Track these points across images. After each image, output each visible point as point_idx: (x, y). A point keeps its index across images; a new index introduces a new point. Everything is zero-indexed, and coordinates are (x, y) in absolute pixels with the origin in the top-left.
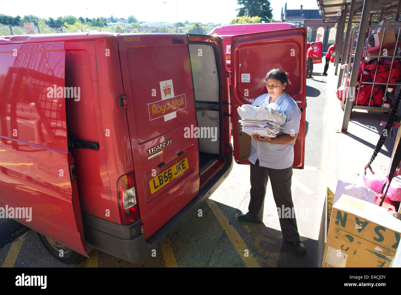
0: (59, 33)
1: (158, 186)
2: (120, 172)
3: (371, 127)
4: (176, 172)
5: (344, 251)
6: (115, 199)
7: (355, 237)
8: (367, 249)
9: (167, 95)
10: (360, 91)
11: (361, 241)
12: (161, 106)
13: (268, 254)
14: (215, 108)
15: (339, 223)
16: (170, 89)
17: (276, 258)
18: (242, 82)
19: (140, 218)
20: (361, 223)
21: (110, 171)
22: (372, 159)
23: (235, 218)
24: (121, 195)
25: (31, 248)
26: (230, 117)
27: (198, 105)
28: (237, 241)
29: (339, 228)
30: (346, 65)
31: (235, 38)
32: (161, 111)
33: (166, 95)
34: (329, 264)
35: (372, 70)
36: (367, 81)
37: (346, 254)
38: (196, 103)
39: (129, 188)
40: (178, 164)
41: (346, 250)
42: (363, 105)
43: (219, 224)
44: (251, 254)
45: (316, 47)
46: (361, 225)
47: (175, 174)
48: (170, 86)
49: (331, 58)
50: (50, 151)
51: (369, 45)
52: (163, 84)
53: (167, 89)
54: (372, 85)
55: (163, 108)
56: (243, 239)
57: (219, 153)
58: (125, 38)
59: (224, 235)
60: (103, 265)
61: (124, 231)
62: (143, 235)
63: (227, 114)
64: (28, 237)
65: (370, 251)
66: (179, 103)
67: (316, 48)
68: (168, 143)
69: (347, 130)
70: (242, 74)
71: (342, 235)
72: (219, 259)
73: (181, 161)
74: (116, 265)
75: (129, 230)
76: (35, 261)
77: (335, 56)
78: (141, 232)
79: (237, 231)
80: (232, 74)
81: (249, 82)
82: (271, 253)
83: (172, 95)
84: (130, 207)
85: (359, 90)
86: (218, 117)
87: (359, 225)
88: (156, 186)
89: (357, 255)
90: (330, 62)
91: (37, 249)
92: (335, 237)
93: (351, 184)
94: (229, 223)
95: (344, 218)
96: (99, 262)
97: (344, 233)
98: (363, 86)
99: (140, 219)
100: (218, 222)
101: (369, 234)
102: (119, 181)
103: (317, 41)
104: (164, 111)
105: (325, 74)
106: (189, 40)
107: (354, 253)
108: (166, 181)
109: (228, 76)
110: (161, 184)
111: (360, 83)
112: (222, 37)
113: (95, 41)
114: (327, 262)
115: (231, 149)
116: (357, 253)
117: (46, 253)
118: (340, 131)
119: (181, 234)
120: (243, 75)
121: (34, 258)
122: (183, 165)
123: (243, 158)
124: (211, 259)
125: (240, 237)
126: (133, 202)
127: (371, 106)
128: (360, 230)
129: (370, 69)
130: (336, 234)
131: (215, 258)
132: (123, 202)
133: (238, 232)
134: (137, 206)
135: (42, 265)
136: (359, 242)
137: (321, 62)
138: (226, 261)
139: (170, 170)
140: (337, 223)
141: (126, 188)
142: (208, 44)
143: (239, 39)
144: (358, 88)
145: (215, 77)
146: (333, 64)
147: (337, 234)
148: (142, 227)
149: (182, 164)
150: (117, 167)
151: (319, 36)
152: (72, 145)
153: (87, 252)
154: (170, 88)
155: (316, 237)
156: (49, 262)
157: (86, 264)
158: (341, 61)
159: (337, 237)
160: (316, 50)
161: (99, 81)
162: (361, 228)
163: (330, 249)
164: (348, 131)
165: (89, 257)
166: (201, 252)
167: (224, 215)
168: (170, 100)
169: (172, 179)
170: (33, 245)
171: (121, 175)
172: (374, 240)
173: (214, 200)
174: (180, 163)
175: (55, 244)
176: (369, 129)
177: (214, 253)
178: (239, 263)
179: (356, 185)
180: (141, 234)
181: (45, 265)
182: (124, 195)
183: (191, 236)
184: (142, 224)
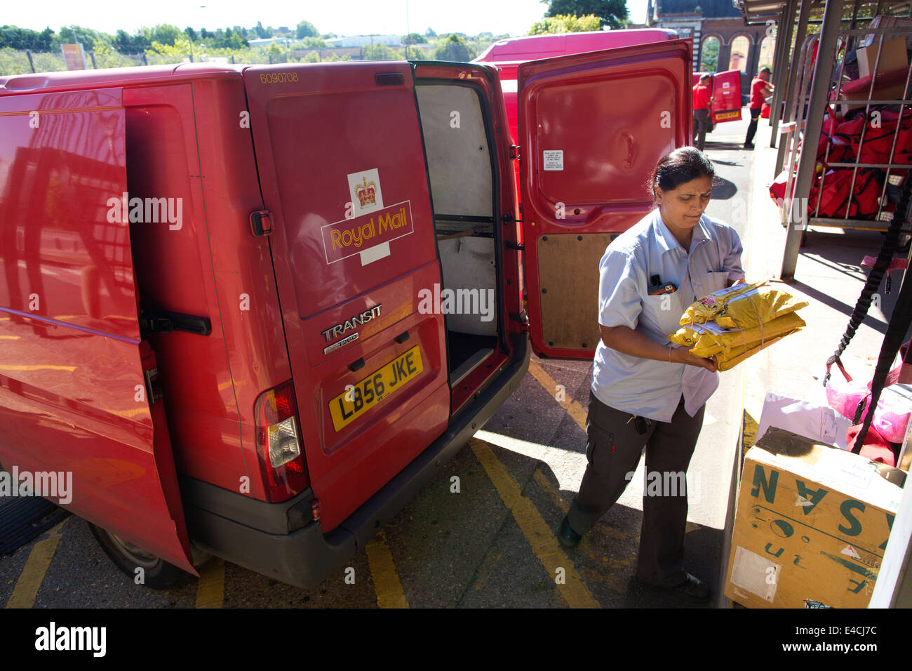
0: (140, 65)
1: (351, 413)
2: (259, 383)
3: (851, 266)
4: (393, 380)
5: (773, 557)
6: (249, 444)
7: (796, 527)
8: (823, 553)
9: (367, 205)
10: (824, 184)
11: (810, 533)
12: (353, 230)
13: (608, 561)
14: (485, 232)
15: (760, 493)
16: (373, 192)
17: (626, 570)
18: (545, 169)
19: (310, 486)
20: (810, 492)
21: (236, 381)
22: (842, 344)
23: (534, 480)
24: (265, 435)
25: (76, 555)
26: (520, 252)
27: (440, 225)
28: (538, 533)
29: (760, 504)
30: (792, 123)
31: (527, 67)
32: (354, 241)
33: (364, 204)
34: (740, 586)
35: (853, 135)
36: (842, 161)
37: (776, 563)
38: (437, 221)
39: (281, 419)
40: (397, 363)
41: (778, 554)
42: (833, 217)
43: (498, 495)
44: (570, 563)
45: (728, 84)
46: (810, 497)
47: (392, 384)
48: (372, 183)
49: (763, 109)
50: (101, 337)
51: (845, 76)
52: (356, 181)
53: (366, 191)
54: (854, 168)
55: (357, 235)
56: (551, 528)
57: (496, 334)
58: (263, 76)
59: (510, 519)
60: (235, 591)
61: (275, 516)
62: (318, 524)
63: (512, 245)
64: (69, 531)
65: (830, 557)
66: (396, 222)
67: (728, 87)
68: (371, 314)
69: (793, 276)
70: (545, 152)
71: (767, 520)
72: (496, 575)
73: (404, 356)
74: (265, 591)
75: (284, 514)
76: (84, 584)
77: (771, 102)
78: (314, 518)
79: (539, 511)
80: (523, 151)
81: (562, 169)
82: (616, 561)
83: (379, 205)
84: (287, 461)
85: (822, 183)
86: (493, 250)
87: (805, 497)
88: (346, 413)
89: (802, 567)
90: (760, 116)
91: (89, 555)
92: (750, 524)
93: (797, 401)
94: (520, 492)
95: (770, 482)
96: (225, 585)
97: (771, 517)
98: (831, 172)
99: (309, 489)
100: (497, 492)
101: (829, 518)
102: (258, 404)
103: (733, 68)
104: (359, 242)
105: (749, 145)
106: (417, 75)
107: (796, 562)
108: (368, 401)
109: (514, 157)
110: (357, 409)
111: (824, 165)
112: (496, 65)
113: (191, 83)
114: (735, 581)
115: (523, 325)
116: (801, 560)
117: (109, 566)
118: (778, 277)
119: (411, 518)
120: (546, 154)
121: (82, 577)
122: (409, 364)
123: (551, 344)
124: (477, 575)
125: (546, 525)
126: (292, 450)
127: (850, 218)
128: (807, 510)
129: (849, 132)
130: (753, 519)
131: (488, 573)
132: (270, 450)
133: (541, 513)
134: (302, 459)
135: (100, 591)
136: (805, 537)
137: (740, 118)
138: (513, 580)
139: (379, 376)
140: (755, 493)
141: (276, 417)
142: (464, 83)
143: (538, 69)
144: (819, 178)
145: (483, 159)
146: (767, 121)
147: (756, 518)
148: (315, 506)
149: (407, 361)
150: (253, 371)
151: (736, 57)
152: (149, 323)
153: (194, 565)
154: (372, 189)
155: (719, 523)
156: (115, 586)
157: (197, 589)
158: (783, 114)
159: (755, 526)
160: (726, 90)
161: (204, 177)
162: (809, 504)
163: (742, 553)
164: (796, 277)
165: (197, 575)
166: (456, 560)
167: (510, 475)
168: (375, 215)
169: (383, 395)
170: (80, 547)
171: (261, 390)
172: (839, 531)
173: (487, 441)
174: (403, 359)
175: (126, 545)
176: (844, 272)
177: (485, 560)
178: (541, 583)
179: (807, 403)
180: (312, 522)
181: (107, 592)
182: (272, 436)
183: (434, 523)
184: (316, 500)
